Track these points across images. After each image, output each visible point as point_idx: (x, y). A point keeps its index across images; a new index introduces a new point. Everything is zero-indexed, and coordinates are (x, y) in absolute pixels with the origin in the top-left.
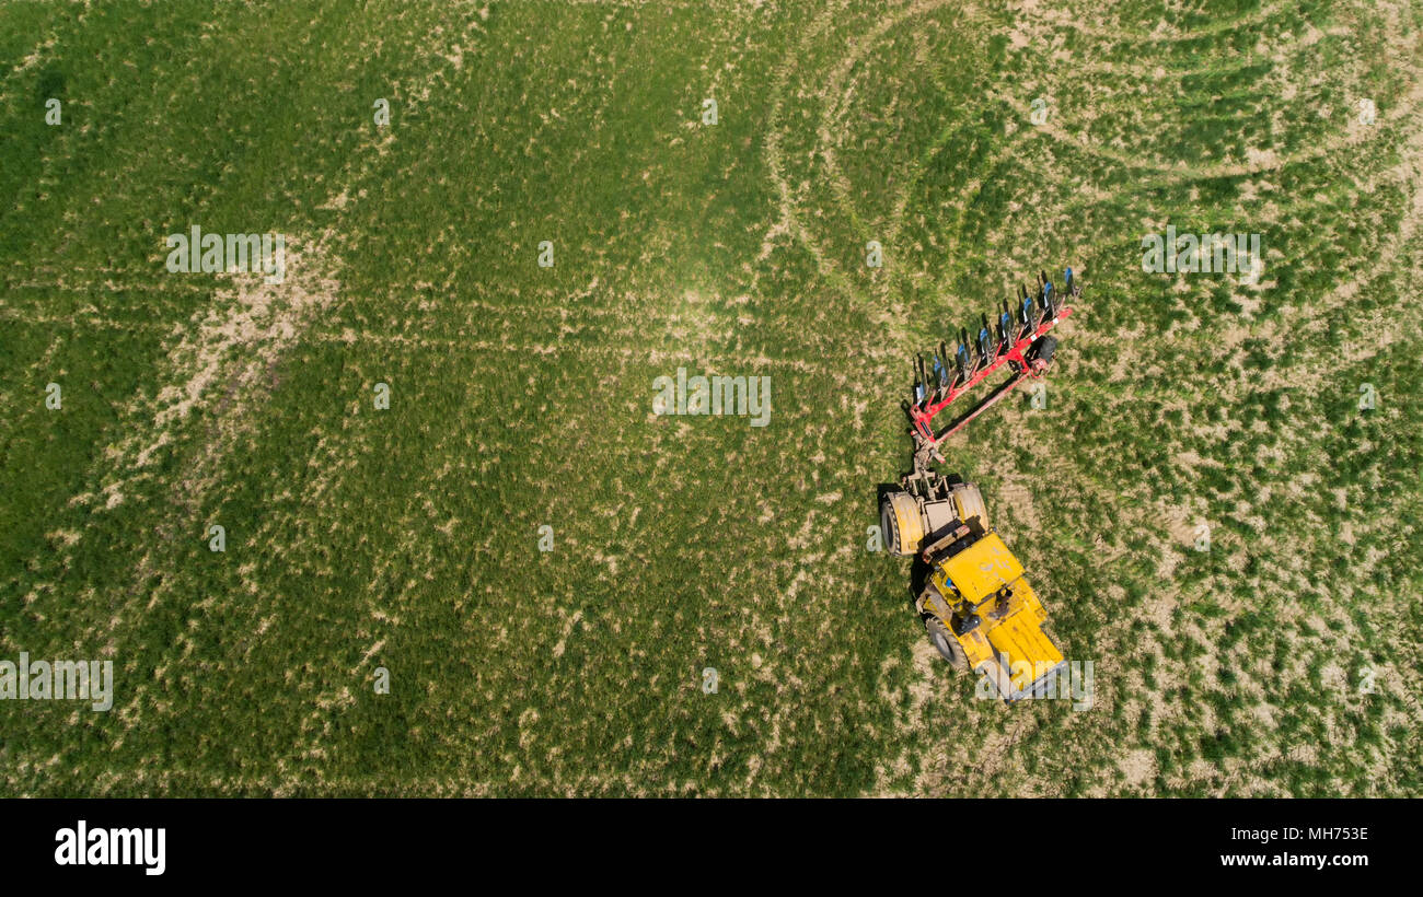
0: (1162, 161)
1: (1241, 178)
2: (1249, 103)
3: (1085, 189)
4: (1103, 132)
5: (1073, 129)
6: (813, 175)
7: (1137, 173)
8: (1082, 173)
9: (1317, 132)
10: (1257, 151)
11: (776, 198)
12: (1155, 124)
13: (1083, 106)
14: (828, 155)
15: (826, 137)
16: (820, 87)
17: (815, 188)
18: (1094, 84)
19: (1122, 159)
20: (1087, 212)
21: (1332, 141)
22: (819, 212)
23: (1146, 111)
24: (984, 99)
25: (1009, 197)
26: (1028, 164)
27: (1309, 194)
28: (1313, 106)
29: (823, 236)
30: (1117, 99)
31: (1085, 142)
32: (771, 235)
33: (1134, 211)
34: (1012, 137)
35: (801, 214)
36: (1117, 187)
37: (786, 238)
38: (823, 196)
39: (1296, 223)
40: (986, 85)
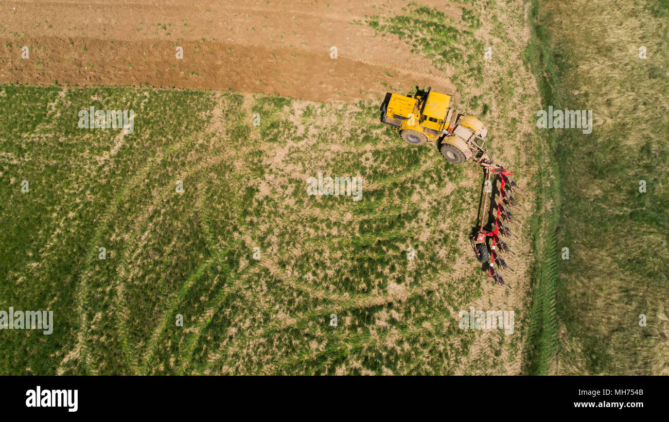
0: (334, 291)
1: (380, 307)
2: (398, 244)
3: (281, 315)
4: (301, 267)
5: (283, 265)
6: (106, 307)
7: (316, 302)
8: (282, 301)
9: (435, 270)
10: (395, 284)
11: (77, 328)
12: (336, 260)
13: (294, 245)
14: (120, 289)
15: (122, 273)
16: (127, 229)
17: (105, 318)
18: (305, 226)
19: (309, 290)
20: (277, 335)
21: (443, 277)
22: (103, 339)
23: (333, 249)
24: (232, 240)
25: (229, 324)
26: (248, 294)
27: (419, 321)
28: (437, 248)
29: (101, 360)
30: (316, 239)
31: (289, 276)
32: (65, 360)
33: (307, 335)
34: (243, 272)
35: (91, 341)
36: (300, 314)
37: (75, 362)
38: (109, 324)
39: (406, 346)
40: (235, 229)
